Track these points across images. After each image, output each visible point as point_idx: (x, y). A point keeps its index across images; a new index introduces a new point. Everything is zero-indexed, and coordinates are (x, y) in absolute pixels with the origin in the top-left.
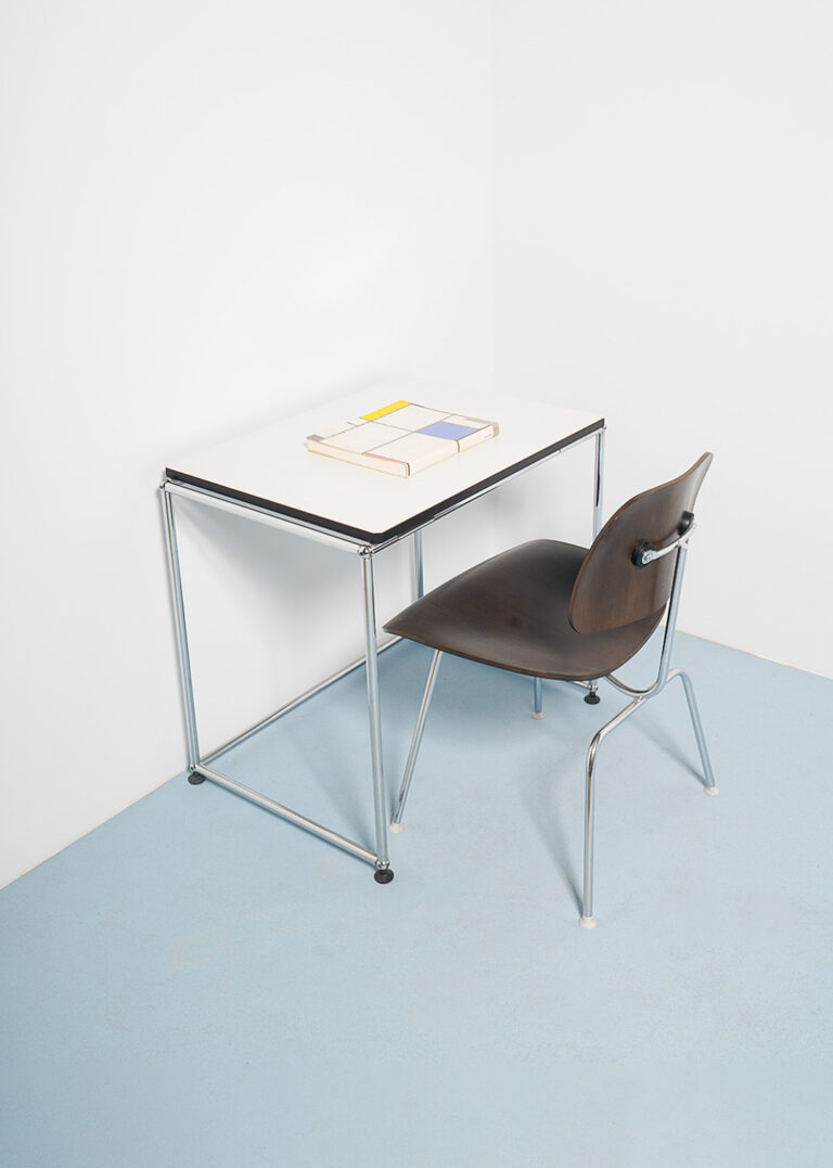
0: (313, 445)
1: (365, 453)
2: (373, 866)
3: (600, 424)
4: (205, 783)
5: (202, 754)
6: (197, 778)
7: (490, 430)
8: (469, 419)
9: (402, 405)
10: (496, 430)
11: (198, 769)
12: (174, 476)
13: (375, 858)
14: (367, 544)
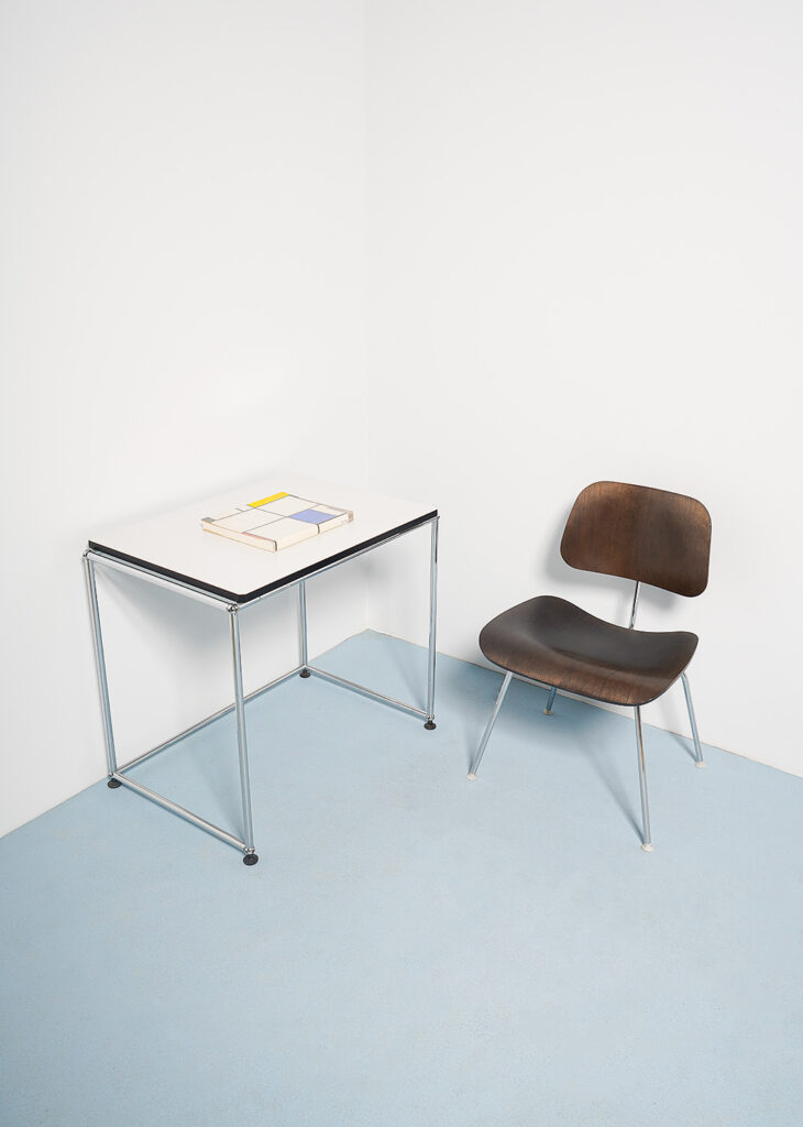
0: (207, 525)
1: (244, 533)
2: (242, 851)
3: (434, 514)
4: (121, 787)
5: (119, 764)
6: (114, 784)
7: (346, 517)
8: (331, 508)
9: (283, 496)
10: (351, 516)
11: (116, 776)
12: (95, 547)
13: (243, 846)
14: (234, 603)
